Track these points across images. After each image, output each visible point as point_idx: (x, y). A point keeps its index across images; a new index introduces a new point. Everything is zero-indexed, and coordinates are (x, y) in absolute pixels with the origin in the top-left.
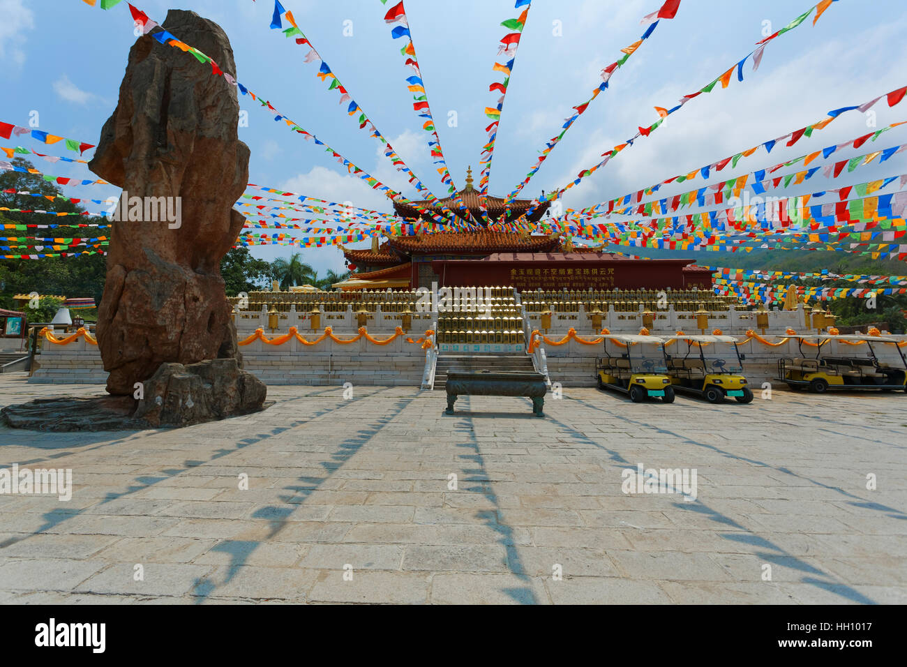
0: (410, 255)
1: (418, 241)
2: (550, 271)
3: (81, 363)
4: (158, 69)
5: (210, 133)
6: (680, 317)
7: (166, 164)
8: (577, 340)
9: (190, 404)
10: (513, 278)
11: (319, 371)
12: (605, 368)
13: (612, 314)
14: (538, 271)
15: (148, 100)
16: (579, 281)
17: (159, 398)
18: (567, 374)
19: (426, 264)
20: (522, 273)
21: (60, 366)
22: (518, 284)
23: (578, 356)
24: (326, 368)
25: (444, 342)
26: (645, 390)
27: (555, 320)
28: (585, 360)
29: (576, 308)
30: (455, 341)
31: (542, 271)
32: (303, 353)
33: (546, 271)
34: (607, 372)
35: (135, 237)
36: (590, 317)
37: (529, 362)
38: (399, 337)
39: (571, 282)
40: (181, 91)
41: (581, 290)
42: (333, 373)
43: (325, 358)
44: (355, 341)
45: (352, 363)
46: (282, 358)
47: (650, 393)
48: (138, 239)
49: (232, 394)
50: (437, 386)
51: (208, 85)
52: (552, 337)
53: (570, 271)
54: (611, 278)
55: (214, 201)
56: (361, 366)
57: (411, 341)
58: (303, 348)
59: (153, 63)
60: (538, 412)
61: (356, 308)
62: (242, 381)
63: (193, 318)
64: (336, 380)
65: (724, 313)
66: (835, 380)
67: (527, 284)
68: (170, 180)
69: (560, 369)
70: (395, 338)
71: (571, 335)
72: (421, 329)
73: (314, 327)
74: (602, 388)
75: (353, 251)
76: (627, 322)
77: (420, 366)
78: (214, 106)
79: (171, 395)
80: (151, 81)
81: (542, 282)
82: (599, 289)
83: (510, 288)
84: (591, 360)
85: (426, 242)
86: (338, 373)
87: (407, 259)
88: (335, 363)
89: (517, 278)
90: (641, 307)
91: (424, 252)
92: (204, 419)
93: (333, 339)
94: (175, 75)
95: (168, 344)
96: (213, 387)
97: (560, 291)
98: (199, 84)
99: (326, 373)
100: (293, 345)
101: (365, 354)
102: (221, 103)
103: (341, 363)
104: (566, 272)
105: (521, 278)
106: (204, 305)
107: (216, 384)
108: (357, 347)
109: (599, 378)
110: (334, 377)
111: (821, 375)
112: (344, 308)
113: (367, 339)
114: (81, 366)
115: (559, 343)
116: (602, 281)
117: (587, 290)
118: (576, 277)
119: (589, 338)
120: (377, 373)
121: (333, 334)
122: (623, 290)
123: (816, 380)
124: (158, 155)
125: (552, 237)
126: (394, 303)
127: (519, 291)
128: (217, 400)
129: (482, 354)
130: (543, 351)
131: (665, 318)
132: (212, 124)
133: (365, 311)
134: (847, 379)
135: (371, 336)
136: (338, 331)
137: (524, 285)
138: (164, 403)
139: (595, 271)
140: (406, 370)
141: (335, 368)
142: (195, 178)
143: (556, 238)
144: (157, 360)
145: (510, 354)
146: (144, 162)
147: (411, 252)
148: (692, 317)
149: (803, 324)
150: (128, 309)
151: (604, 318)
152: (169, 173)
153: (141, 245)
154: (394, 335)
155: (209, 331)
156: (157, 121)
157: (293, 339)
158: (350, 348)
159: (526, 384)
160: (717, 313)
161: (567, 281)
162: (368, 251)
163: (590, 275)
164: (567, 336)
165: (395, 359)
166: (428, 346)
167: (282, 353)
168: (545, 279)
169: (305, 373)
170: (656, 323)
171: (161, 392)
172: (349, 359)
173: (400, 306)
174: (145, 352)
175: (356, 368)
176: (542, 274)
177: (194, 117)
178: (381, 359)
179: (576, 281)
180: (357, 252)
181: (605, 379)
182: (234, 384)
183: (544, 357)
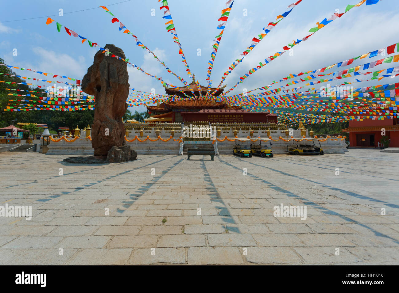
0: (172, 109)
1: (175, 104)
2: (221, 116)
3: (64, 148)
4: (106, 64)
5: (121, 83)
6: (262, 132)
7: (110, 92)
8: (228, 140)
9: (121, 157)
10: (209, 118)
11: (145, 150)
12: (235, 148)
13: (241, 131)
14: (217, 116)
15: (105, 74)
16: (231, 120)
17: (113, 155)
18: (224, 150)
19: (178, 112)
20: (212, 116)
21: (56, 149)
22: (210, 121)
23: (228, 145)
24: (148, 149)
25: (185, 140)
26: (244, 154)
27: (222, 134)
28: (229, 146)
29: (229, 129)
30: (189, 140)
31: (219, 116)
32: (139, 144)
33: (220, 116)
34: (236, 149)
35: (103, 112)
36: (233, 132)
37: (213, 147)
38: (171, 139)
39: (229, 120)
40: (113, 70)
41: (232, 123)
42: (150, 151)
43: (147, 146)
44: (157, 140)
45: (156, 147)
46: (133, 146)
47: (245, 155)
48: (104, 113)
49: (130, 155)
50: (184, 154)
51: (120, 69)
52: (220, 139)
53: (228, 116)
54: (242, 118)
55: (122, 101)
56: (159, 148)
57: (175, 140)
58: (140, 142)
59: (105, 62)
60: (212, 159)
61: (155, 129)
62: (131, 151)
63: (117, 134)
64: (151, 153)
65: (276, 131)
66: (301, 151)
67: (214, 120)
68: (111, 96)
69: (222, 149)
70: (170, 139)
71: (226, 138)
72: (177, 136)
73: (141, 136)
74: (234, 154)
75: (150, 107)
76: (245, 134)
77: (179, 147)
78: (122, 75)
79: (116, 155)
80: (105, 68)
81: (219, 120)
82: (238, 123)
83: (208, 122)
84: (231, 146)
85: (177, 104)
86: (151, 151)
87: (171, 110)
88: (150, 148)
89: (210, 118)
90: (250, 129)
91: (176, 108)
92: (124, 161)
93: (149, 139)
94: (111, 65)
95: (113, 141)
96: (125, 153)
97: (224, 123)
98: (118, 68)
99: (147, 151)
100: (136, 142)
101: (160, 144)
102: (124, 74)
103: (152, 147)
104: (227, 116)
105: (212, 118)
106: (120, 130)
107: (126, 152)
108: (157, 142)
109: (234, 151)
110: (150, 152)
111: (297, 150)
112: (151, 129)
113: (161, 140)
114: (64, 149)
115: (222, 140)
116: (239, 120)
117: (234, 123)
118: (230, 118)
119: (231, 139)
120: (164, 150)
121: (149, 138)
122: (246, 123)
123: (296, 151)
124: (108, 89)
125: (223, 103)
126: (168, 127)
127: (211, 123)
128: (126, 156)
129: (198, 144)
130: (216, 143)
131: (257, 132)
132: (122, 80)
133: (159, 130)
134: (304, 151)
135: (162, 139)
136: (151, 137)
137: (212, 121)
138: (114, 157)
139: (237, 116)
140: (173, 150)
141: (150, 149)
142: (117, 95)
143: (225, 103)
144: (110, 146)
145: (207, 144)
146: (105, 92)
147: (172, 108)
148: (266, 132)
149: (300, 135)
150: (103, 132)
151: (238, 132)
152: (111, 94)
153: (104, 115)
154: (169, 138)
155: (121, 138)
156: (107, 80)
157: (136, 140)
158: (155, 143)
159: (209, 152)
160: (274, 131)
161: (227, 120)
162: (156, 106)
163: (235, 118)
164: (224, 139)
165: (170, 146)
166: (181, 142)
167: (133, 144)
168: (220, 119)
169: (140, 150)
170: (254, 134)
171: (113, 154)
172: (155, 146)
173: (170, 128)
174: (107, 144)
175: (157, 149)
176: (219, 117)
177: (117, 78)
178: (165, 146)
179: (230, 120)
180: (151, 107)
181: (235, 151)
182: (130, 152)
183: (217, 145)
